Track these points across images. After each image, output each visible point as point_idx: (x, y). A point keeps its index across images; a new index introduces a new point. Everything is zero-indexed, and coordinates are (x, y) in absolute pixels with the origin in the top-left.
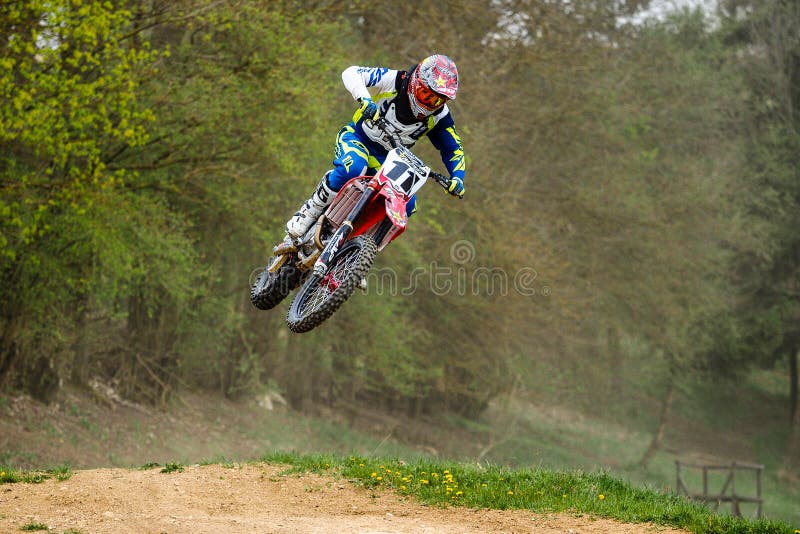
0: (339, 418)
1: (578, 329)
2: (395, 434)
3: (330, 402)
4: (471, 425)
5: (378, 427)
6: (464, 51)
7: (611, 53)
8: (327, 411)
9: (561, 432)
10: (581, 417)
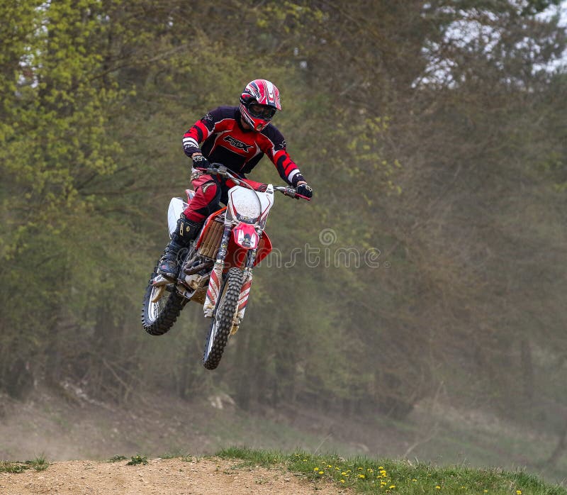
0: (281, 417)
1: (495, 341)
2: (331, 432)
3: (274, 402)
4: (398, 425)
5: (316, 426)
6: (395, 93)
7: (526, 96)
8: (271, 411)
9: (478, 432)
10: (497, 420)
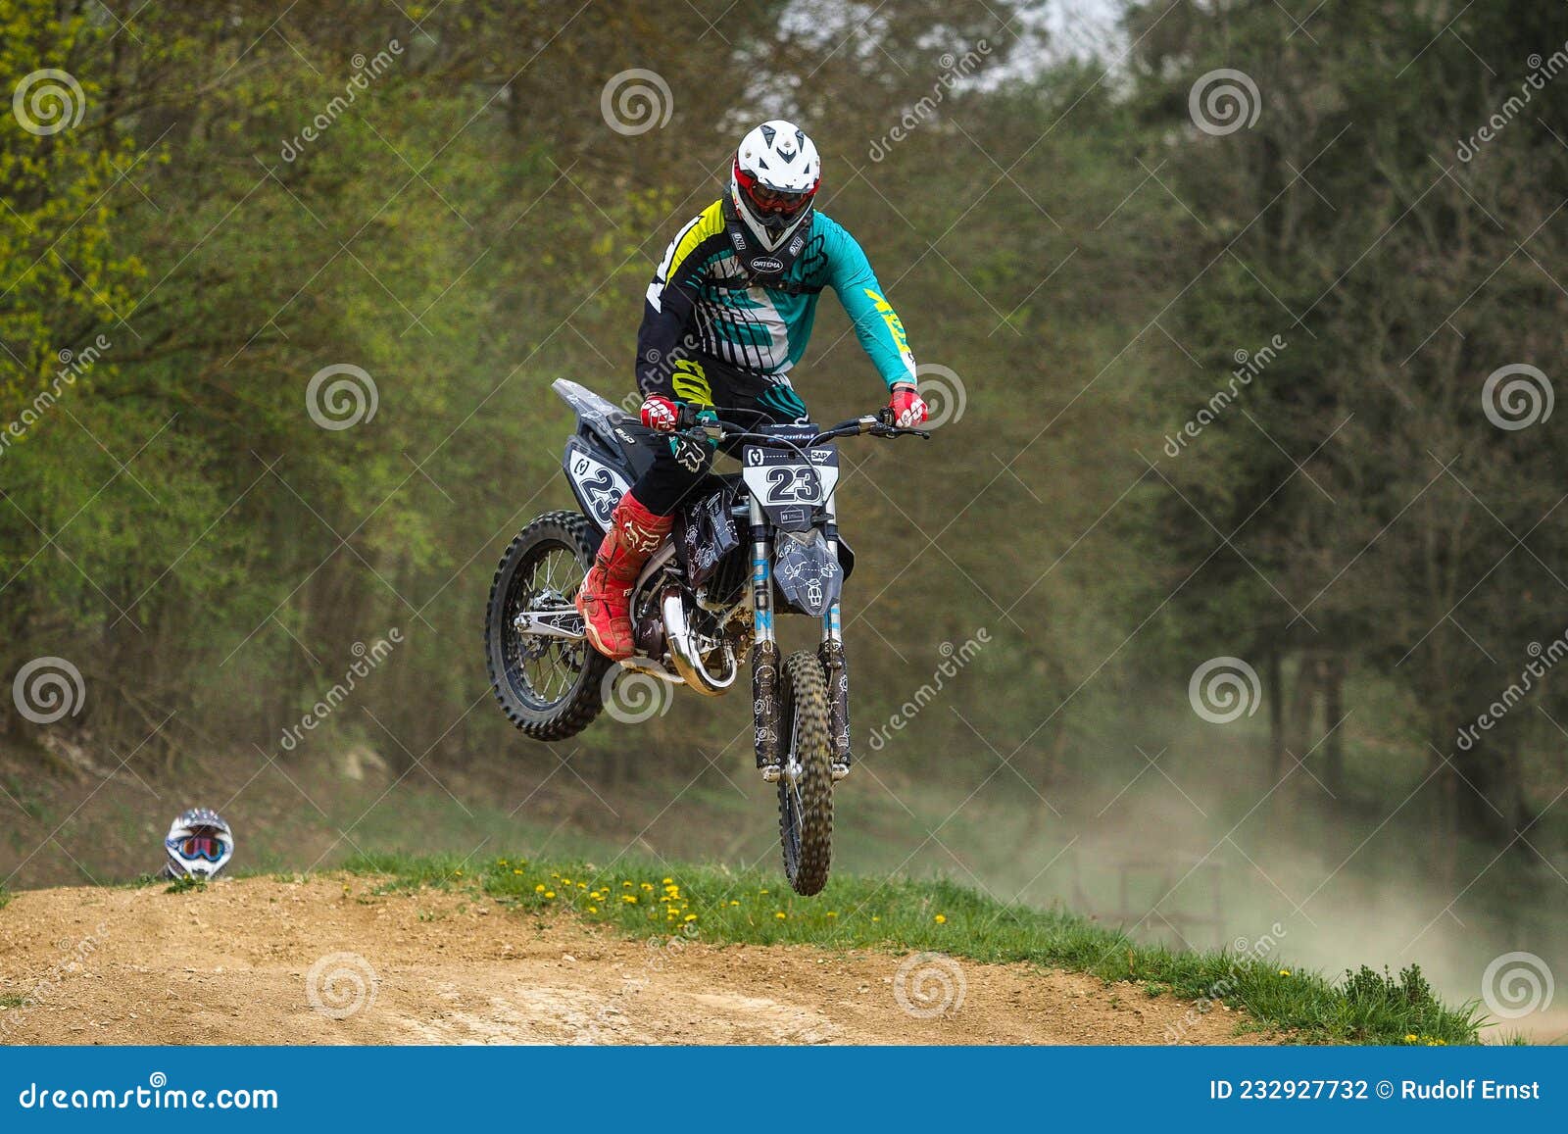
0: (479, 790)
1: (896, 626)
2: (579, 818)
3: (462, 763)
4: (710, 797)
5: (548, 806)
6: (686, 143)
7: (943, 141)
8: (459, 780)
9: (869, 807)
10: (905, 782)
